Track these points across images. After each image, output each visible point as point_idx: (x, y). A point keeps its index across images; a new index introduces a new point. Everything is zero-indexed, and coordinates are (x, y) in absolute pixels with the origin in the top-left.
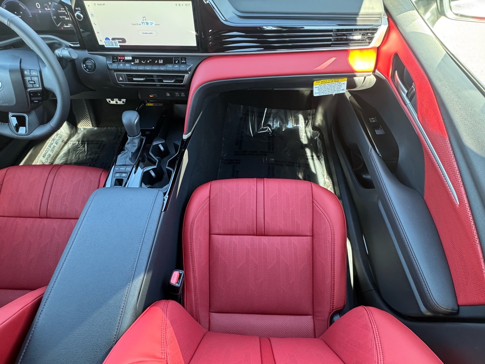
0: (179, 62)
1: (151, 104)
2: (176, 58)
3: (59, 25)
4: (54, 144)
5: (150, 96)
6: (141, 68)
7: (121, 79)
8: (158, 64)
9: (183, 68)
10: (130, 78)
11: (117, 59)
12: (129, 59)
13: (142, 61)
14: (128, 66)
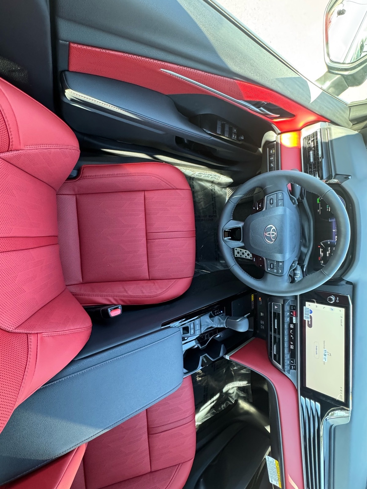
0: (292, 363)
1: (253, 298)
2: (295, 361)
3: (322, 244)
4: (211, 177)
5: (260, 298)
6: (286, 332)
7: (276, 307)
8: (290, 344)
9: (287, 367)
10: (277, 316)
11: (293, 309)
12: (294, 321)
13: (292, 331)
14: (287, 320)
